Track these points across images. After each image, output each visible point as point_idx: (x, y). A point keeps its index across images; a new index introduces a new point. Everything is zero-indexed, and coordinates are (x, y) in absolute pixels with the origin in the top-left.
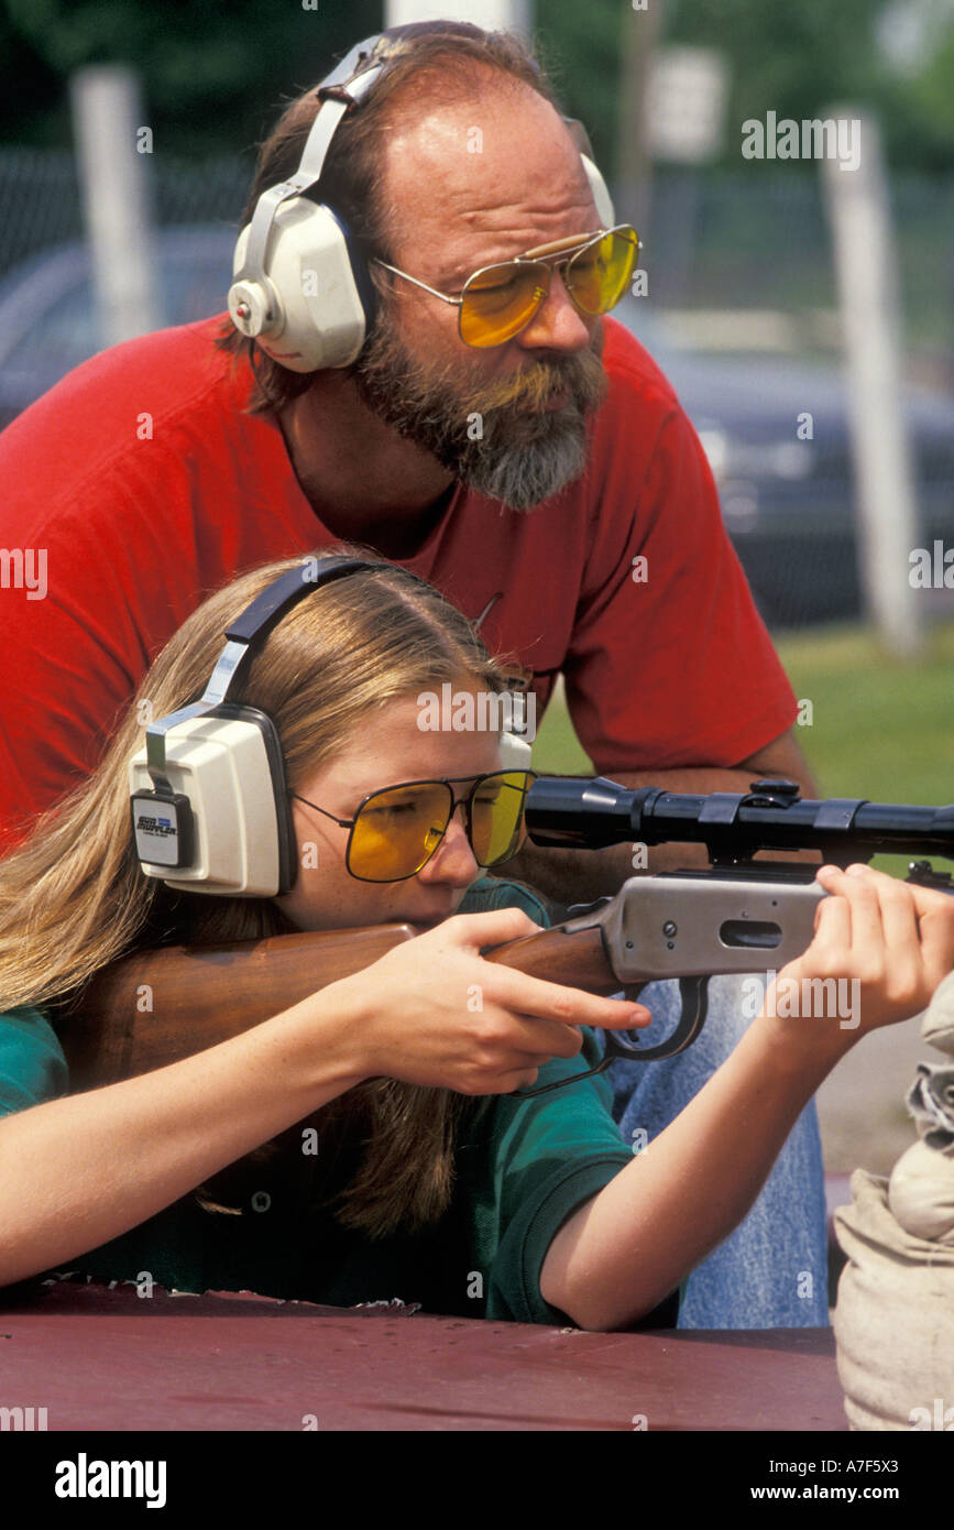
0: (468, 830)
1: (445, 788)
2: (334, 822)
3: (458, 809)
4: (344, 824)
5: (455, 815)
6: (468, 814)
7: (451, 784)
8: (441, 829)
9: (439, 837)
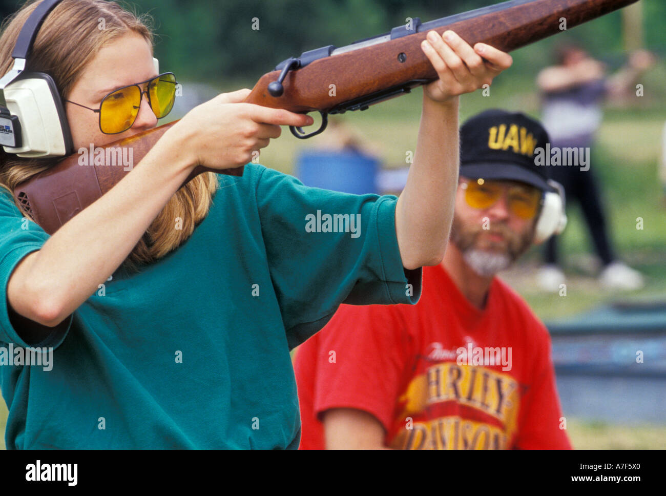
0: (150, 103)
1: (137, 87)
2: (91, 111)
3: (144, 96)
4: (96, 111)
5: (143, 99)
6: (149, 97)
7: (139, 85)
8: (138, 106)
9: (138, 109)
